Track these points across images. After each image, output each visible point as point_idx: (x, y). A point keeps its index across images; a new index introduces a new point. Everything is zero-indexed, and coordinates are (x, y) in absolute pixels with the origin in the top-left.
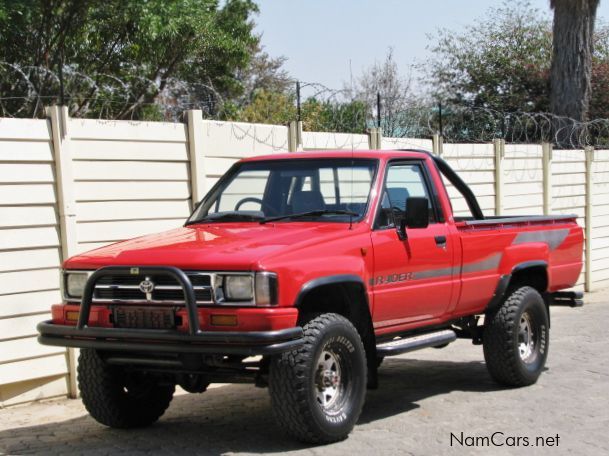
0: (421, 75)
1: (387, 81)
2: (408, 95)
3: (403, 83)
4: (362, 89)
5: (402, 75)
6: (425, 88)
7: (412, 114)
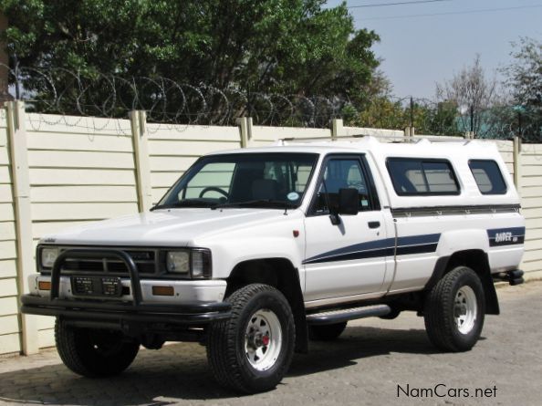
0: (504, 79)
1: (475, 83)
2: (492, 96)
3: (489, 86)
4: (452, 90)
5: (487, 78)
6: (507, 90)
7: (496, 113)
